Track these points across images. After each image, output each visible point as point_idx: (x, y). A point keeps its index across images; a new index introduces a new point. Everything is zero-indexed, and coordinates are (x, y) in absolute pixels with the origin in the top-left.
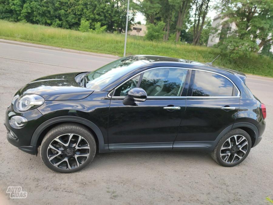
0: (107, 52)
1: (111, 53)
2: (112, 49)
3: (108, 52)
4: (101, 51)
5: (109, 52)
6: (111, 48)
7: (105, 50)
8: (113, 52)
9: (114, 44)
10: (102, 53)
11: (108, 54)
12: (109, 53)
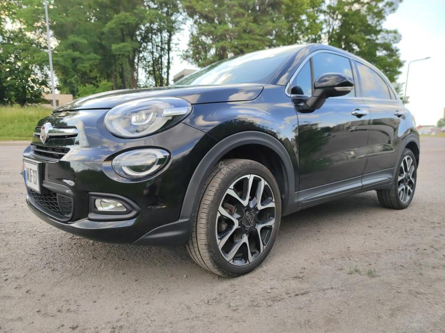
0: (15, 138)
1: (25, 138)
2: (25, 130)
3: (17, 137)
4: (3, 137)
5: (19, 136)
6: (23, 130)
7: (9, 135)
8: (28, 136)
9: (27, 123)
10: (6, 139)
11: (20, 140)
12: (20, 138)
